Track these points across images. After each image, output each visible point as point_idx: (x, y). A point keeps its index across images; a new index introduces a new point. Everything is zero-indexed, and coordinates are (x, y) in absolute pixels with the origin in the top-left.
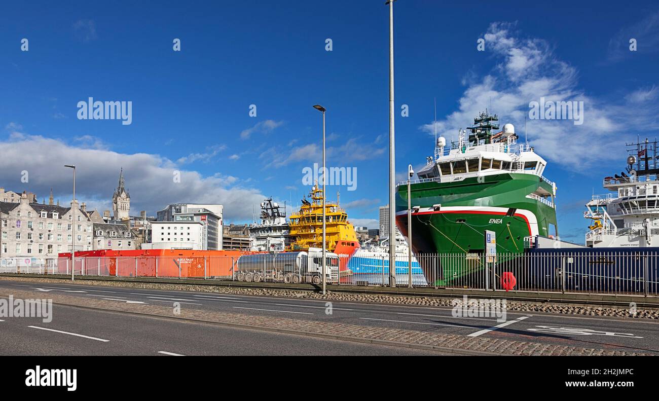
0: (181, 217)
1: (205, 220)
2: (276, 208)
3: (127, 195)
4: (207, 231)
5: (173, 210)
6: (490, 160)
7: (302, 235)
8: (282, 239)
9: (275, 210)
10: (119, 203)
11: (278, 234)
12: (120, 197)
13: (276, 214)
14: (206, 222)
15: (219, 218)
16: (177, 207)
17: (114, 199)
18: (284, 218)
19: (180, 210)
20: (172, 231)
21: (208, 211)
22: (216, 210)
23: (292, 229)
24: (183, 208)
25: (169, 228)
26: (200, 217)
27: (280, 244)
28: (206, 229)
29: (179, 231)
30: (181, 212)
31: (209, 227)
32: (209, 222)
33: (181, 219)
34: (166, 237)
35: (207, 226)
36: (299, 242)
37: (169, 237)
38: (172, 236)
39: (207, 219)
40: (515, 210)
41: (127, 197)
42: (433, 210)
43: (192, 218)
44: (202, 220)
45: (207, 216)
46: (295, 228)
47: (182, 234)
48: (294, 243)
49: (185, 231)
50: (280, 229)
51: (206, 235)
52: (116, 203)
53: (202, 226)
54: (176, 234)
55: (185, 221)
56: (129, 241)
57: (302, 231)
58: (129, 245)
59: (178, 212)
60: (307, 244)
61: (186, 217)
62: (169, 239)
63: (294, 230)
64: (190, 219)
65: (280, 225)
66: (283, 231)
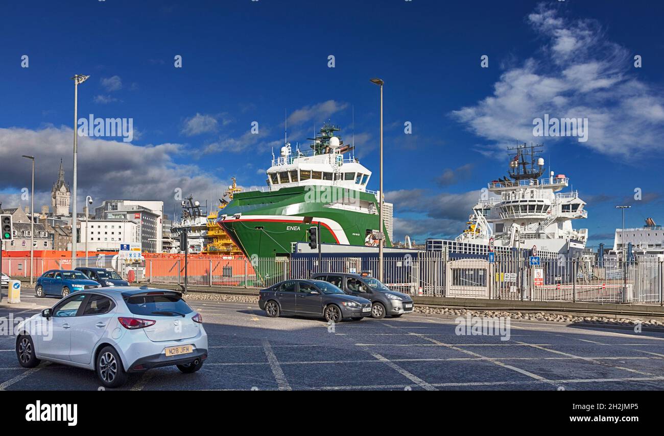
0: (113, 215)
1: (139, 218)
2: (197, 207)
3: (67, 189)
4: (140, 231)
5: (109, 207)
6: (309, 172)
7: (219, 235)
8: (201, 239)
9: (196, 210)
10: (58, 198)
11: (197, 234)
12: (59, 192)
13: (197, 213)
14: (140, 220)
15: (158, 216)
16: (113, 204)
17: (53, 193)
18: (205, 218)
19: (117, 206)
20: (102, 230)
21: (143, 208)
22: (156, 207)
23: (210, 229)
24: (119, 204)
25: (99, 227)
26: (133, 215)
27: (199, 246)
28: (140, 228)
29: (109, 231)
30: (117, 209)
31: (143, 226)
32: (143, 220)
33: (113, 217)
34: (96, 236)
35: (140, 225)
36: (217, 243)
37: (99, 236)
38: (102, 236)
39: (141, 218)
40: (312, 218)
41: (67, 192)
42: (235, 218)
43: (124, 215)
44: (136, 218)
45: (141, 214)
46: (213, 229)
47: (113, 233)
48: (211, 245)
49: (116, 230)
50: (199, 229)
51: (140, 235)
52: (55, 198)
53: (136, 225)
54: (106, 233)
55: (117, 219)
56: (46, 241)
57: (218, 233)
58: (46, 245)
59: (114, 209)
60: (222, 245)
61: (119, 215)
62: (99, 239)
63: (212, 230)
64: (123, 217)
65: (199, 225)
66: (203, 232)
